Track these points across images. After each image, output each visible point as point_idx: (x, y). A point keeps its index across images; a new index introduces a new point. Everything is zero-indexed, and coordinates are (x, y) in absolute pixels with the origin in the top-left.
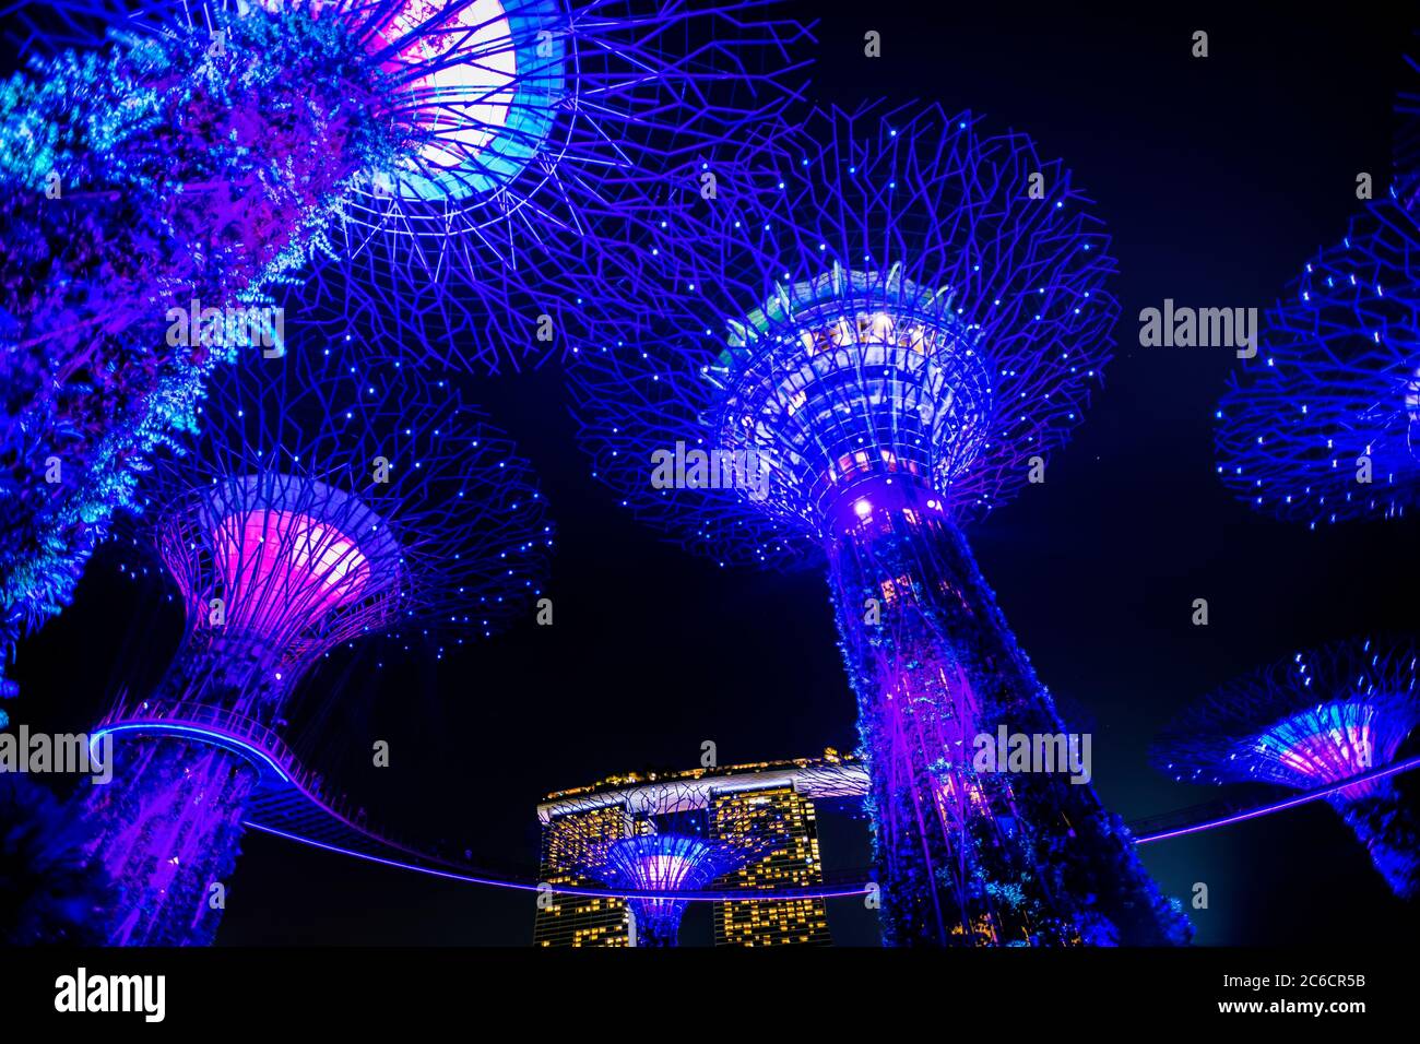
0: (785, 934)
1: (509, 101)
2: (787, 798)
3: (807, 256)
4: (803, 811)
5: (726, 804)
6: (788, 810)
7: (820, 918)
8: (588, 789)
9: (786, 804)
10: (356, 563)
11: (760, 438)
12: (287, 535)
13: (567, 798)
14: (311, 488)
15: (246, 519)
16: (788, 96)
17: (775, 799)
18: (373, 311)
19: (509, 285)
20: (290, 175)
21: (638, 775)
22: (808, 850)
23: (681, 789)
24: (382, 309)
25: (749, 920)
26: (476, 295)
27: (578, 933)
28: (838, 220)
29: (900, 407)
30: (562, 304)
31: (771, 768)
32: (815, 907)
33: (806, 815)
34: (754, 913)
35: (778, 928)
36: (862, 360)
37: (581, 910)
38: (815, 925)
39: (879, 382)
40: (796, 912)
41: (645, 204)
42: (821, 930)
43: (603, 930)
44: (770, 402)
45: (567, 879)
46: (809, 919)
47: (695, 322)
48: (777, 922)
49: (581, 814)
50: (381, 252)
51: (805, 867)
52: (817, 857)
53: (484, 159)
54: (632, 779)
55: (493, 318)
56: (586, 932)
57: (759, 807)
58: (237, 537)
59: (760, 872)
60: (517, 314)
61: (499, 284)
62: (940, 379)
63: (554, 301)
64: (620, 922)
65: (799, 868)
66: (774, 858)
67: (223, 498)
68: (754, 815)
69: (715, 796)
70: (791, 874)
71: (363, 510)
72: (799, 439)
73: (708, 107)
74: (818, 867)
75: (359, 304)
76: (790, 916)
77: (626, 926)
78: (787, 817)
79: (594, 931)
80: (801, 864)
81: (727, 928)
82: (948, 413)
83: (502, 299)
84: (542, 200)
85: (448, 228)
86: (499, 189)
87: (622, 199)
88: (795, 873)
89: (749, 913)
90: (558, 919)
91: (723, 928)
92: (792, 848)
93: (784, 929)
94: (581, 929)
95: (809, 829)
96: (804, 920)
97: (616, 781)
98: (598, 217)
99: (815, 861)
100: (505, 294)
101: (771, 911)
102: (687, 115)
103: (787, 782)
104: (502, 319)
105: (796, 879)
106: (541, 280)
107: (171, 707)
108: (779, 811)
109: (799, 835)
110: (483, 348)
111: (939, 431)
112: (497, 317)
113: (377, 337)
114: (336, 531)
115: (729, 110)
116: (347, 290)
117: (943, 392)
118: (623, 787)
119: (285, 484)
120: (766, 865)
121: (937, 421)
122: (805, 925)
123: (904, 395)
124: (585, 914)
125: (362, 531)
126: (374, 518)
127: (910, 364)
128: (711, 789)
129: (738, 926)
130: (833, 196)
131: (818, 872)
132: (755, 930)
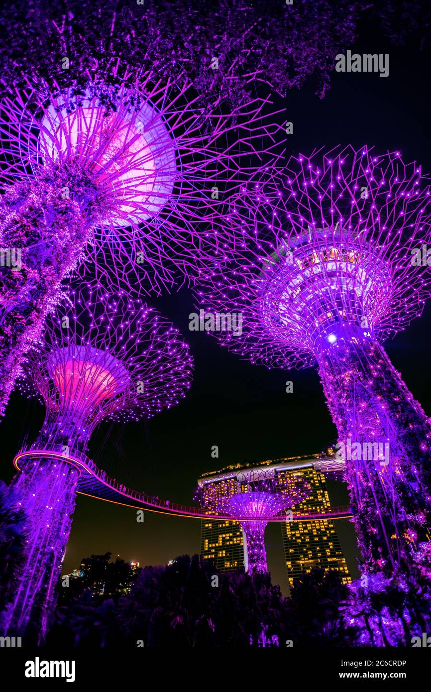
0: (316, 536)
1: (153, 181)
2: (311, 472)
3: (295, 225)
4: (319, 478)
5: (283, 476)
6: (312, 478)
7: (332, 529)
8: (219, 472)
9: (311, 475)
10: (111, 380)
11: (281, 310)
12: (82, 371)
13: (210, 476)
14: (89, 350)
15: (65, 366)
16: (276, 158)
17: (305, 473)
18: (107, 275)
19: (162, 258)
20: (68, 234)
21: (241, 464)
22: (323, 496)
23: (260, 471)
24: (111, 274)
25: (298, 529)
26: (149, 264)
27: (220, 536)
28: (307, 206)
29: (346, 289)
30: (185, 263)
31: (303, 459)
32: (329, 523)
33: (321, 480)
34: (300, 526)
35: (312, 533)
36: (325, 269)
37: (220, 526)
38: (330, 532)
39: (335, 279)
40: (320, 525)
41: (217, 215)
42: (333, 534)
43: (231, 535)
44: (285, 294)
45: (214, 512)
46: (326, 529)
47: (246, 260)
48: (311, 530)
49: (216, 483)
50: (107, 251)
51: (323, 505)
52: (328, 500)
53: (145, 206)
54: (239, 466)
55: (156, 272)
56: (224, 536)
57: (298, 477)
58: (62, 373)
59: (301, 507)
60: (166, 270)
61: (157, 258)
62: (364, 274)
63: (182, 262)
64: (239, 531)
65: (320, 505)
66: (307, 501)
67: (56, 357)
68: (296, 481)
69: (276, 472)
70: (316, 508)
71: (111, 358)
72: (299, 309)
73: (240, 169)
74: (329, 504)
75: (101, 273)
76: (318, 527)
77: (241, 533)
78: (312, 481)
79: (227, 535)
80: (321, 503)
81: (288, 533)
82: (370, 289)
83: (160, 264)
84: (172, 220)
85: (134, 237)
86: (153, 218)
87: (206, 215)
88: (318, 508)
89: (298, 526)
90: (210, 530)
91: (286, 533)
92: (316, 496)
93: (315, 533)
94: (222, 534)
95: (323, 486)
96: (324, 530)
97: (231, 467)
98: (197, 223)
99: (327, 502)
100: (161, 261)
101: (308, 525)
102: (231, 173)
103: (311, 465)
104: (161, 272)
105: (318, 510)
106: (175, 254)
107: (44, 445)
108: (308, 478)
109: (319, 490)
110: (154, 285)
111: (366, 299)
112: (158, 272)
113: (110, 286)
114: (101, 368)
115: (250, 168)
116: (96, 268)
117: (367, 281)
118: (235, 470)
119: (79, 350)
120: (304, 504)
121: (365, 294)
122: (325, 532)
123: (347, 284)
124: (223, 528)
125: (112, 366)
126: (116, 361)
127: (349, 268)
128: (275, 470)
129: (293, 533)
130: (304, 195)
131: (329, 507)
132: (301, 534)
